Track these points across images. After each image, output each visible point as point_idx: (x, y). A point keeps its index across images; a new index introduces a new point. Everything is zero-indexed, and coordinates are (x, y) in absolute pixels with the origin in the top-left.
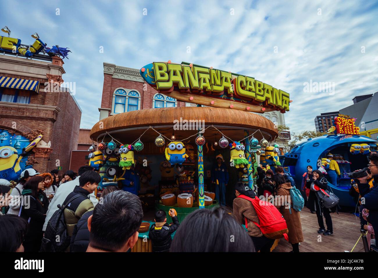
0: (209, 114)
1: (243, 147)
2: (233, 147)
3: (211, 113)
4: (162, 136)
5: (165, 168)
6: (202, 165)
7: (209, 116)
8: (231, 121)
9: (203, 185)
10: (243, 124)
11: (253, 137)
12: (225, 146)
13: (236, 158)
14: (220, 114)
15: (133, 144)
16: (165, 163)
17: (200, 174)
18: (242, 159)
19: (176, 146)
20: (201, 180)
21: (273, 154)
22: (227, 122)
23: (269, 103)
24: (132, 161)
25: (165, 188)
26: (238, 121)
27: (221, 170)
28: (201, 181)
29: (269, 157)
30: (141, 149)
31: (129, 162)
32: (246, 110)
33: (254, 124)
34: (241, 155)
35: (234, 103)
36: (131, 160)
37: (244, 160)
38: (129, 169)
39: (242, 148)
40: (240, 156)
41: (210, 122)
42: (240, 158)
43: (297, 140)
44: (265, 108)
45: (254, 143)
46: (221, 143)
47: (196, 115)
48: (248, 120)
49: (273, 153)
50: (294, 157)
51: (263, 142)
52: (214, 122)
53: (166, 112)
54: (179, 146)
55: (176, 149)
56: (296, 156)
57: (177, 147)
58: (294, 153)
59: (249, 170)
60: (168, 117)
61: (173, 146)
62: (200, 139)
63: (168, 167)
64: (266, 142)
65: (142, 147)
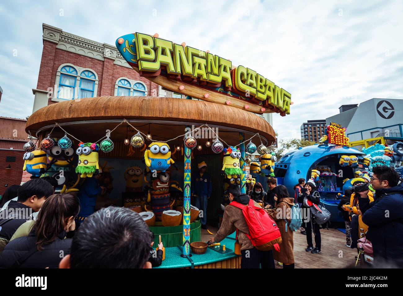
0: (203, 109)
1: (240, 155)
2: (228, 153)
3: (206, 109)
4: (140, 133)
5: (132, 176)
6: (190, 174)
7: (203, 112)
8: (228, 121)
9: (190, 198)
10: (242, 125)
11: (251, 141)
12: (219, 151)
13: (229, 167)
14: (216, 111)
15: (99, 143)
16: (132, 170)
17: (186, 184)
18: (236, 169)
19: (160, 148)
20: (187, 192)
21: (270, 163)
22: (224, 121)
23: (269, 103)
24: (96, 166)
25: (130, 202)
26: (237, 121)
27: (204, 180)
28: (187, 194)
29: (266, 166)
30: (110, 149)
31: (92, 167)
32: (244, 108)
33: (254, 126)
34: (236, 163)
35: (231, 99)
36: (94, 164)
37: (238, 170)
38: (91, 176)
39: (238, 155)
40: (235, 165)
41: (204, 119)
42: (234, 168)
43: (284, 148)
44: (265, 109)
45: (251, 149)
46: (214, 147)
47: (188, 109)
48: (247, 121)
49: (270, 161)
50: (283, 168)
51: (262, 149)
52: (210, 120)
53: (148, 102)
54: (164, 149)
55: (160, 152)
56: (285, 166)
57: (162, 150)
58: (283, 163)
59: (242, 181)
60: (151, 110)
61: (155, 149)
62: (191, 141)
63: (135, 175)
64: (265, 149)
65: (112, 147)
